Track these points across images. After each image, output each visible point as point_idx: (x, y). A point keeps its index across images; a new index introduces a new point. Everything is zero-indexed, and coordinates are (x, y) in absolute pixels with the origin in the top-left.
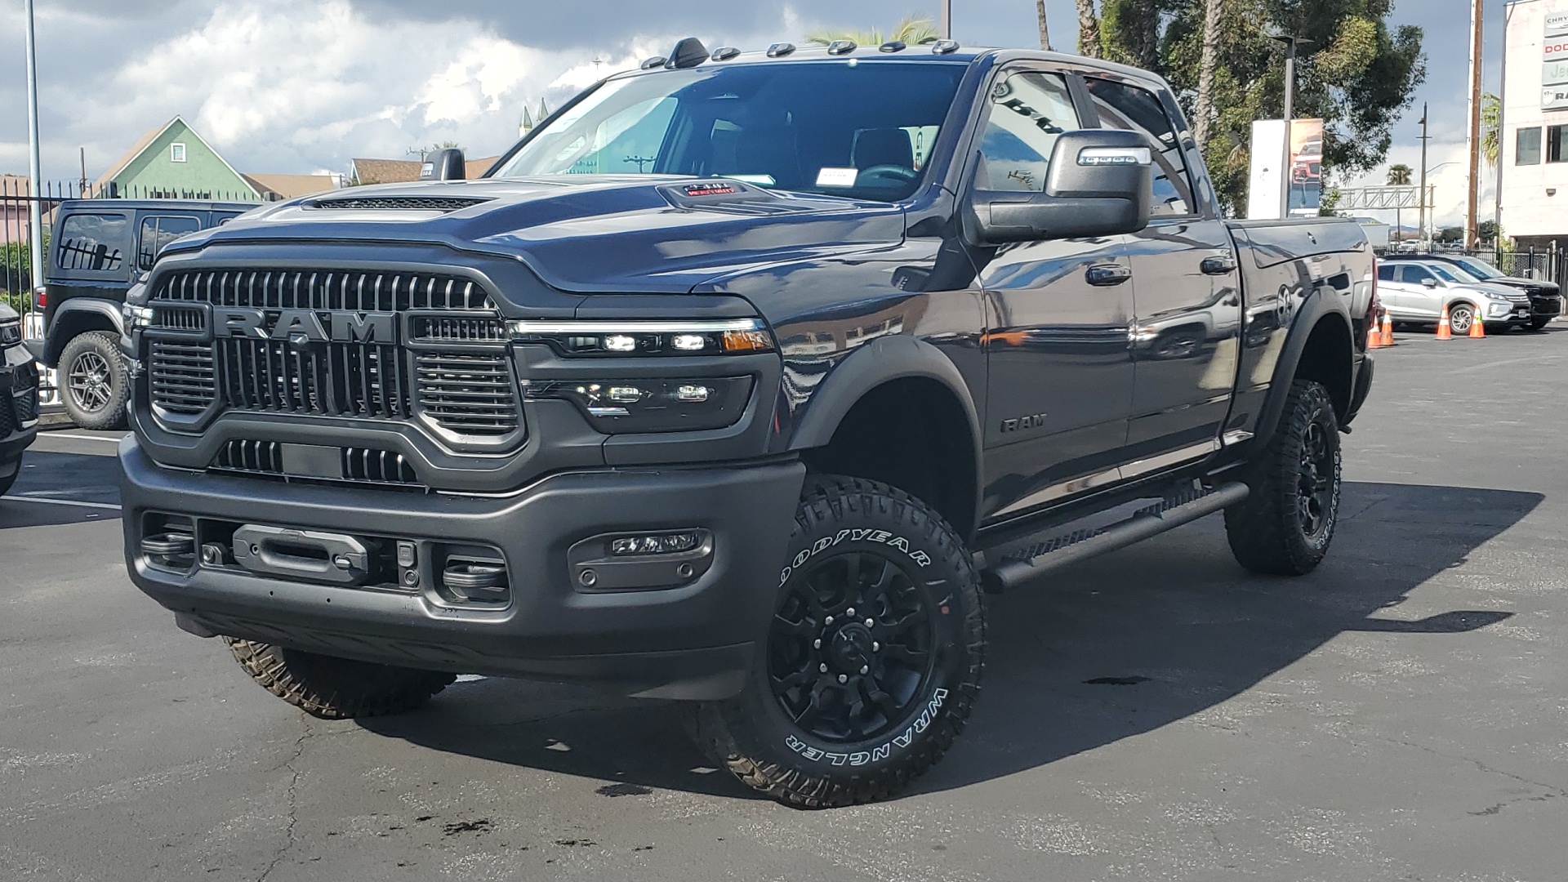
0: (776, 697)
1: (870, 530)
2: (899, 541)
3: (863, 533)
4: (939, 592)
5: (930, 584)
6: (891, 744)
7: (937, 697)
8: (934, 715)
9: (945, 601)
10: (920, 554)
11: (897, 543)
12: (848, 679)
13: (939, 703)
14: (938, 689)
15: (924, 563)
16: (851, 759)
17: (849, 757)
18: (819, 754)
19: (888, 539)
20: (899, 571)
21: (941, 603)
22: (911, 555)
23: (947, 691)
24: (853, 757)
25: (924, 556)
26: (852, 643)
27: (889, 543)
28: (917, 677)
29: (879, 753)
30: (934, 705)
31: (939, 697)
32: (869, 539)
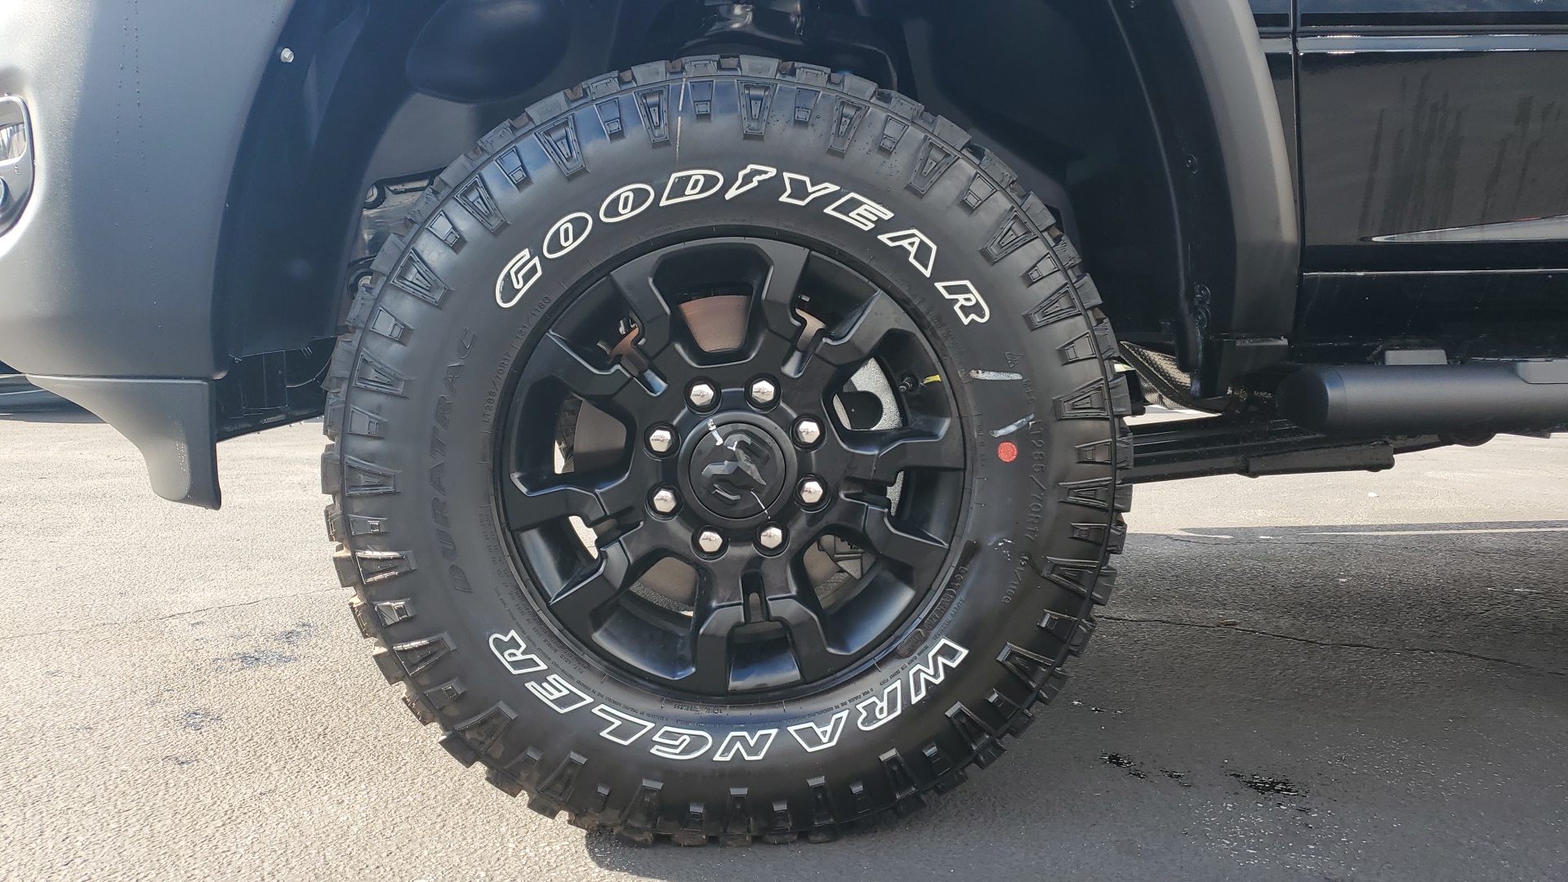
0: (513, 531)
1: (833, 188)
2: (912, 240)
3: (816, 191)
4: (1002, 404)
5: (982, 375)
6: (783, 732)
7: (935, 658)
8: (914, 700)
9: (1012, 428)
10: (965, 290)
11: (905, 243)
12: (723, 548)
13: (936, 675)
14: (943, 641)
15: (973, 316)
16: (656, 738)
17: (653, 731)
18: (575, 698)
19: (881, 226)
20: (906, 324)
21: (1001, 432)
22: (939, 286)
23: (964, 652)
24: (667, 735)
25: (975, 297)
26: (733, 458)
27: (883, 238)
28: (906, 596)
29: (738, 745)
30: (923, 676)
31: (941, 660)
32: (829, 210)
